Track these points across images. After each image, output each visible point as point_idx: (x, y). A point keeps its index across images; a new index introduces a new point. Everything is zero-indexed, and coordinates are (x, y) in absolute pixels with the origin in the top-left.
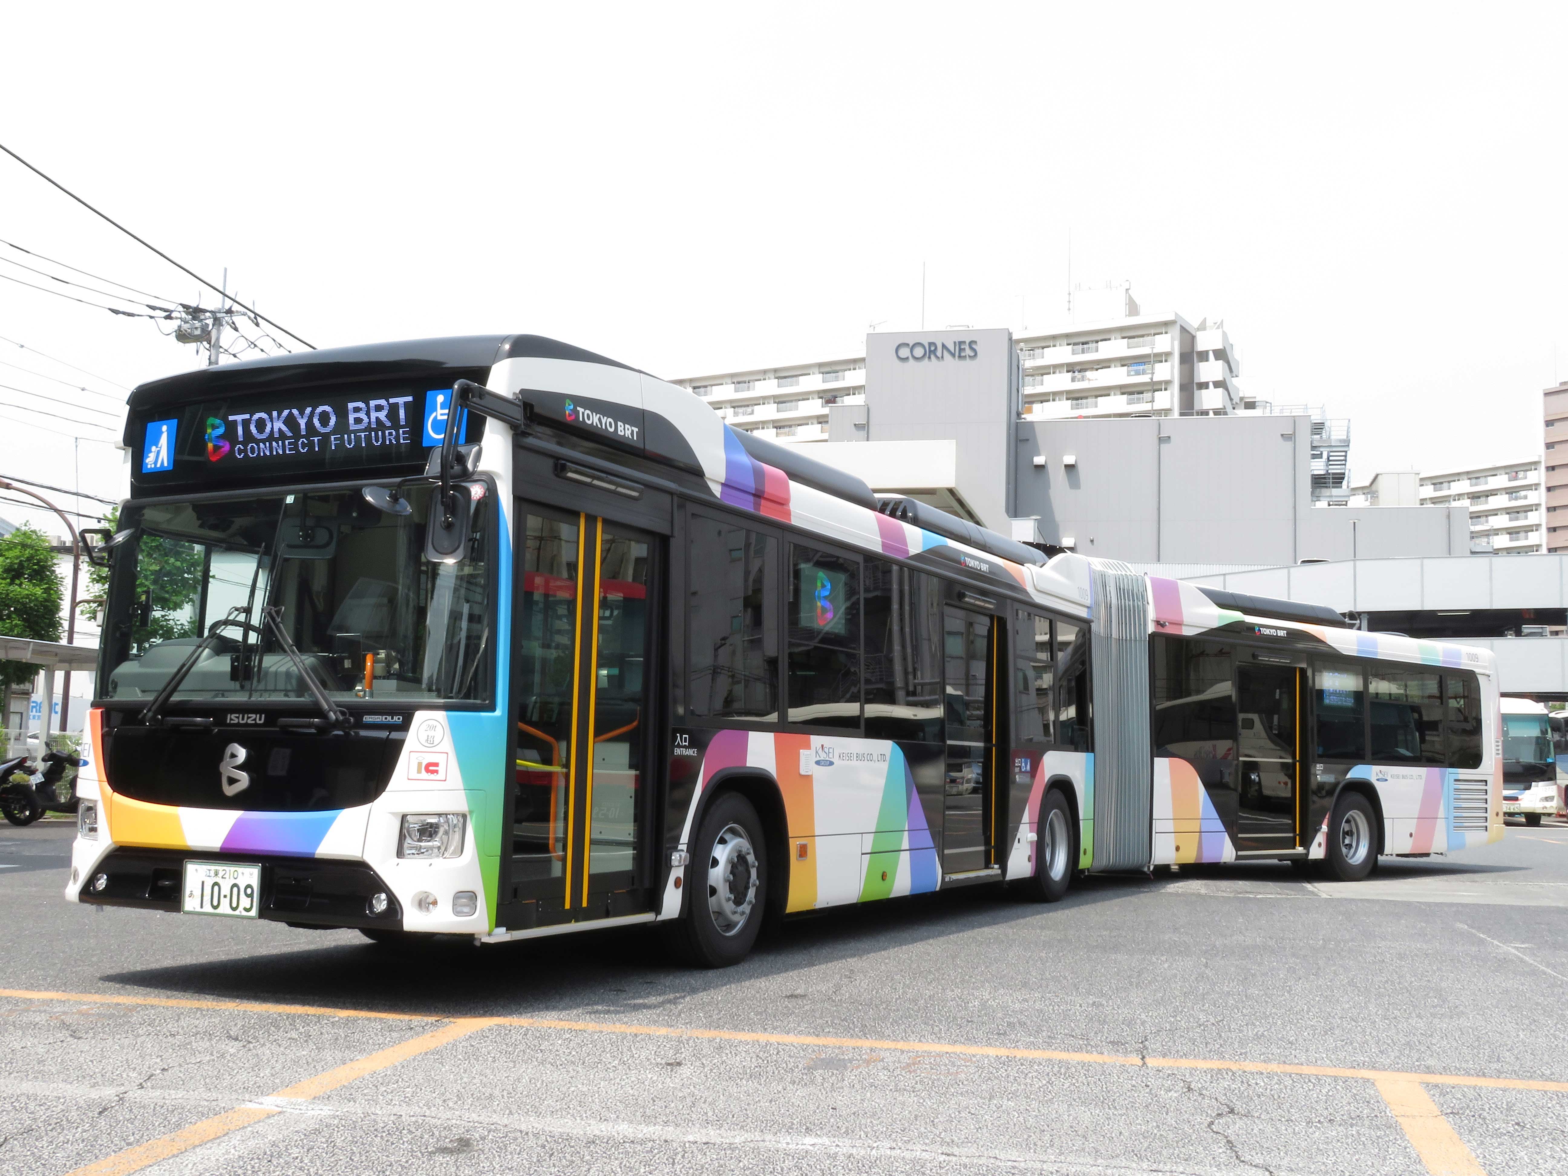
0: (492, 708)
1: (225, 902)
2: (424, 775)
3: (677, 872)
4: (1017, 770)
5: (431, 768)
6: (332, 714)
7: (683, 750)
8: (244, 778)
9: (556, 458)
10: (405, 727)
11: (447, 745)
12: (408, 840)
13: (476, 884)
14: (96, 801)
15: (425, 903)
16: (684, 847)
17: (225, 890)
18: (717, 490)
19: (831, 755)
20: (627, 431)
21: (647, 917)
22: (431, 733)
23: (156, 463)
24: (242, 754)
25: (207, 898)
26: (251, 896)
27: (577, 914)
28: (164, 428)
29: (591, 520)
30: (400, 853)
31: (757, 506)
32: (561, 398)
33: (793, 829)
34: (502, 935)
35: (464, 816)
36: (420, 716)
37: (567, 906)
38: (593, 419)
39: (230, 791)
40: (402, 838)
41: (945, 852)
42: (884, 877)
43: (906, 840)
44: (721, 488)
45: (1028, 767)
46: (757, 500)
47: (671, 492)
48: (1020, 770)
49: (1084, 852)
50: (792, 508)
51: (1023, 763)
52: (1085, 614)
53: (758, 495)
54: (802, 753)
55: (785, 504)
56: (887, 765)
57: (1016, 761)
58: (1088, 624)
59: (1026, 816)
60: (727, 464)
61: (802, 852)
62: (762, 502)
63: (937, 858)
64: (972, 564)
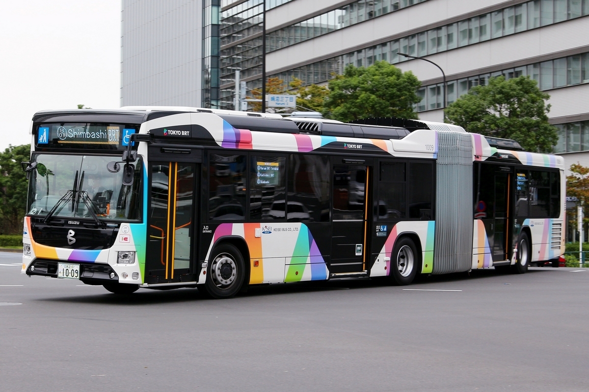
0: (142, 222)
1: (70, 275)
2: (124, 241)
3: (204, 269)
4: (377, 231)
5: (126, 239)
6: (98, 223)
7: (206, 230)
8: (74, 240)
9: (161, 147)
10: (118, 227)
11: (130, 233)
12: (120, 259)
13: (139, 271)
14: (30, 245)
15: (125, 276)
16: (207, 262)
17: (70, 271)
18: (220, 144)
19: (270, 230)
20: (185, 133)
21: (195, 283)
22: (126, 229)
23: (43, 141)
24: (73, 233)
25: (65, 273)
26: (77, 273)
27: (170, 280)
28: (45, 130)
29: (173, 163)
30: (118, 262)
31: (237, 146)
32: (163, 129)
33: (252, 255)
35: (135, 252)
36: (122, 224)
37: (167, 278)
38: (174, 133)
39: (70, 243)
40: (118, 258)
41: (331, 265)
42: (297, 273)
43: (308, 260)
44: (221, 143)
45: (385, 229)
46: (237, 144)
47: (202, 149)
48: (380, 231)
49: (426, 266)
50: (253, 143)
51: (382, 228)
52: (431, 157)
53: (238, 142)
54: (257, 230)
55: (249, 143)
56: (298, 232)
57: (377, 227)
58: (434, 161)
59: (383, 250)
60: (225, 134)
61: (256, 264)
62: (240, 144)
63: (326, 267)
64: (351, 146)
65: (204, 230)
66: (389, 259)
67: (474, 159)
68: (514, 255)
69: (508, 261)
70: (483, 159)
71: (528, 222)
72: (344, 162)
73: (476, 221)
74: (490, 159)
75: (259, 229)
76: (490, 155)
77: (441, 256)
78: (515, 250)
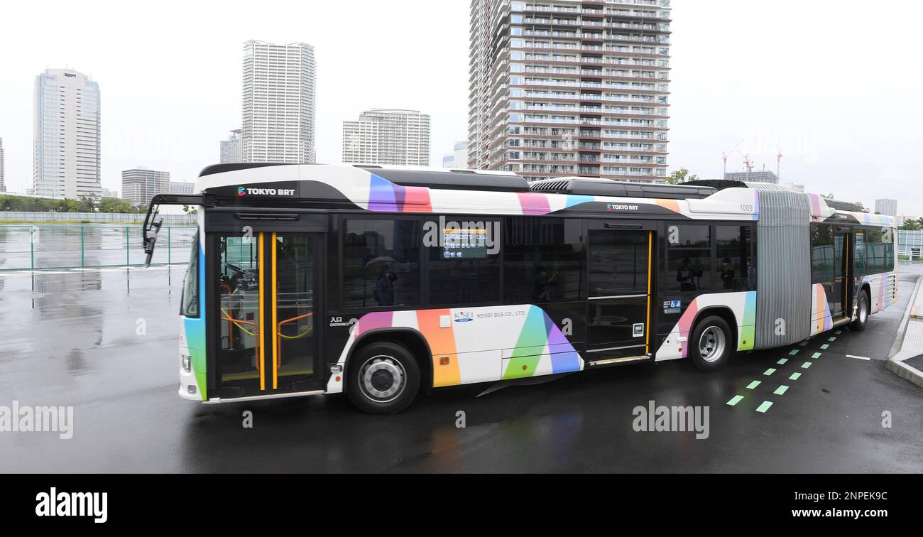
0: (199, 316)
3: (338, 374)
4: (665, 306)
5: (182, 339)
7: (337, 322)
9: (232, 212)
13: (195, 382)
16: (343, 363)
18: (363, 206)
19: (470, 316)
20: (286, 192)
21: (319, 392)
27: (269, 391)
29: (268, 233)
31: (400, 208)
33: (435, 351)
34: (213, 400)
35: (190, 357)
37: (262, 388)
38: (259, 192)
41: (588, 351)
42: (525, 368)
43: (546, 350)
44: (367, 205)
45: (679, 305)
46: (400, 206)
47: (324, 213)
48: (669, 307)
49: (744, 342)
50: (433, 205)
51: (672, 304)
52: (750, 218)
53: (400, 203)
54: (442, 317)
55: (426, 204)
56: (525, 316)
57: (665, 302)
58: (754, 223)
59: (676, 328)
60: (372, 193)
61: (445, 361)
62: (405, 206)
63: (579, 356)
64: (619, 207)
65: (334, 322)
66: (685, 339)
67: (811, 220)
68: (855, 312)
69: (847, 319)
70: (821, 220)
71: (867, 279)
72: (607, 226)
73: (815, 286)
74: (829, 219)
75: (447, 317)
76: (829, 215)
77: (768, 329)
78: (856, 307)
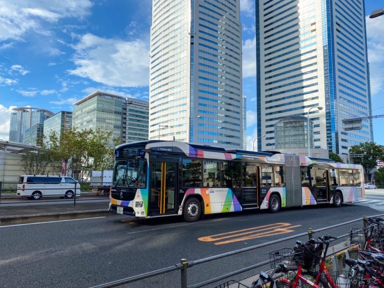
0: (146, 188)
2: (138, 197)
3: (181, 209)
10: (136, 191)
11: (141, 193)
13: (144, 211)
15: (138, 213)
16: (182, 205)
19: (213, 191)
20: (169, 150)
21: (176, 215)
22: (139, 192)
24: (122, 193)
25: (119, 211)
27: (163, 214)
29: (164, 162)
30: (136, 207)
32: (157, 148)
34: (149, 217)
35: (142, 202)
36: (138, 190)
37: (161, 213)
38: (163, 149)
39: (121, 198)
40: (136, 205)
42: (227, 209)
43: (232, 203)
44: (188, 155)
45: (266, 191)
48: (263, 191)
49: (283, 204)
50: (204, 155)
54: (207, 191)
56: (227, 191)
58: (284, 165)
59: (265, 199)
60: (190, 151)
61: (207, 205)
62: (197, 155)
63: (241, 206)
64: (249, 158)
65: (180, 191)
66: (268, 202)
67: (300, 165)
73: (303, 188)
76: (311, 163)
